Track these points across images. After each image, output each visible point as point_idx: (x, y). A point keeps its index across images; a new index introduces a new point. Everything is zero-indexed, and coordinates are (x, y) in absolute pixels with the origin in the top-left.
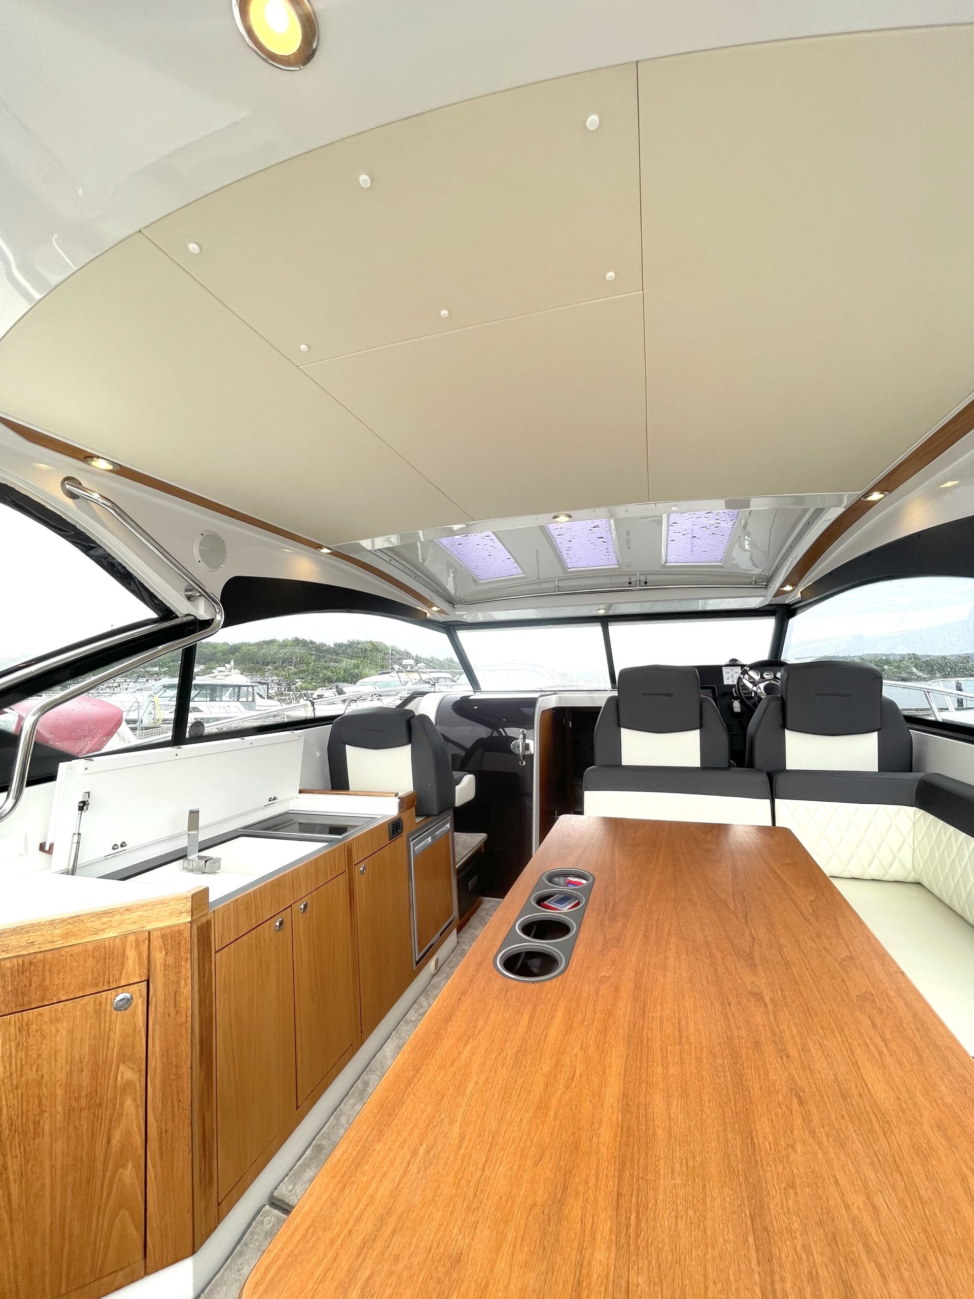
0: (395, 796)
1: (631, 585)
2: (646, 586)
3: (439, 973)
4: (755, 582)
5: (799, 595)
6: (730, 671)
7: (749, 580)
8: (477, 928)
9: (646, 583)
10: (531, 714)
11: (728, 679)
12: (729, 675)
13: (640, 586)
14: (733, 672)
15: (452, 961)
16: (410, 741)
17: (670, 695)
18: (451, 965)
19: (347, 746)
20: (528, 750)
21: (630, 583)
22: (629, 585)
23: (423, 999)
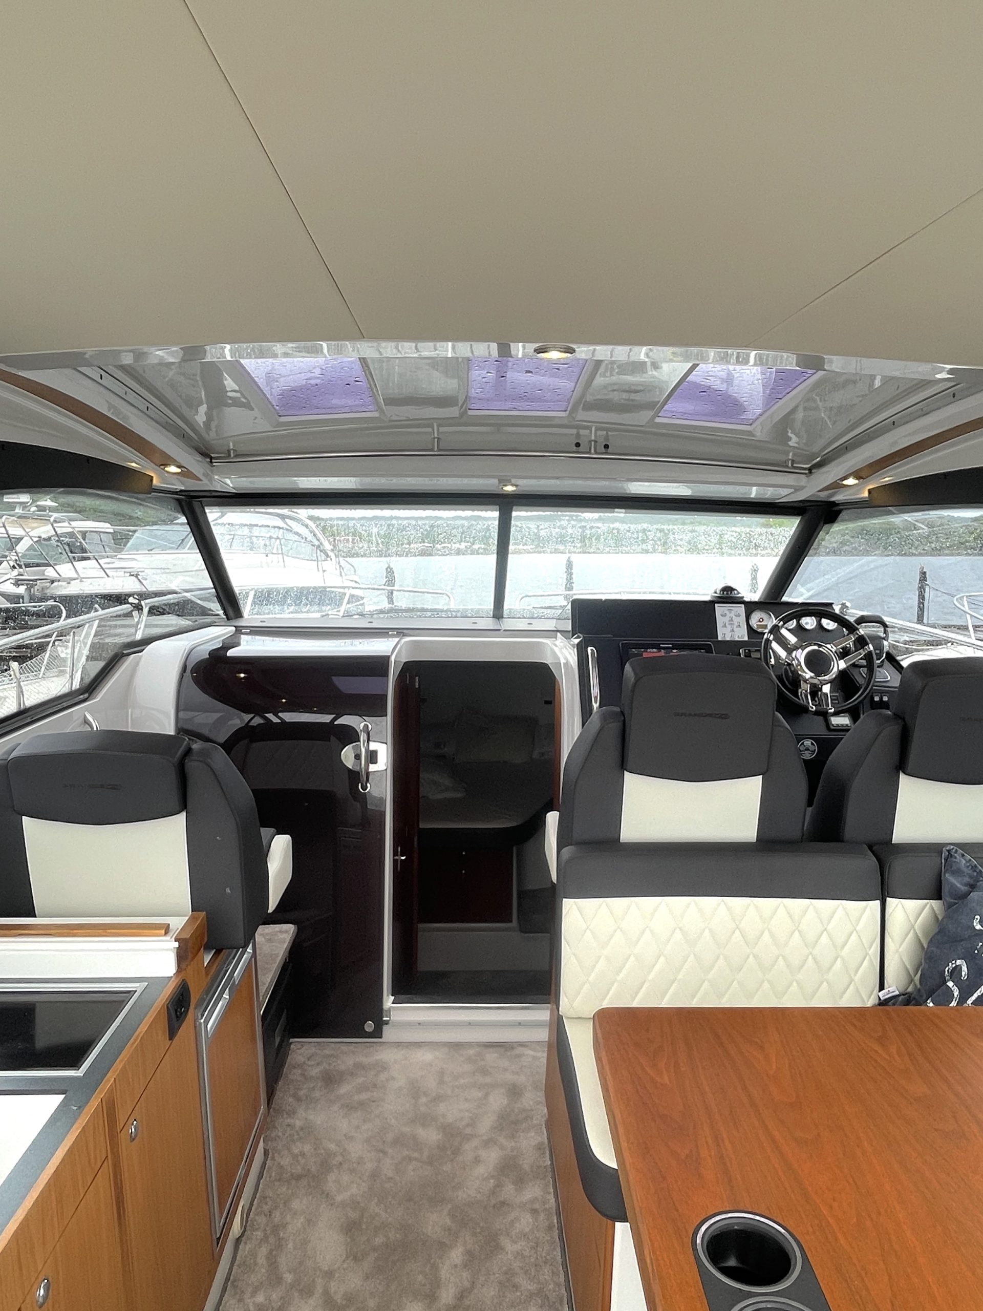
0: (166, 933)
1: (581, 449)
2: (606, 453)
3: (248, 1233)
4: (793, 462)
5: (866, 494)
6: (727, 612)
7: (783, 458)
8: (294, 1113)
9: (606, 447)
10: (379, 692)
11: (725, 626)
12: (727, 619)
13: (596, 453)
14: (732, 615)
15: (265, 1198)
16: (183, 805)
17: (724, 717)
18: (266, 1208)
19: (25, 819)
20: (376, 763)
21: (578, 445)
22: (575, 448)
23: (232, 1302)
